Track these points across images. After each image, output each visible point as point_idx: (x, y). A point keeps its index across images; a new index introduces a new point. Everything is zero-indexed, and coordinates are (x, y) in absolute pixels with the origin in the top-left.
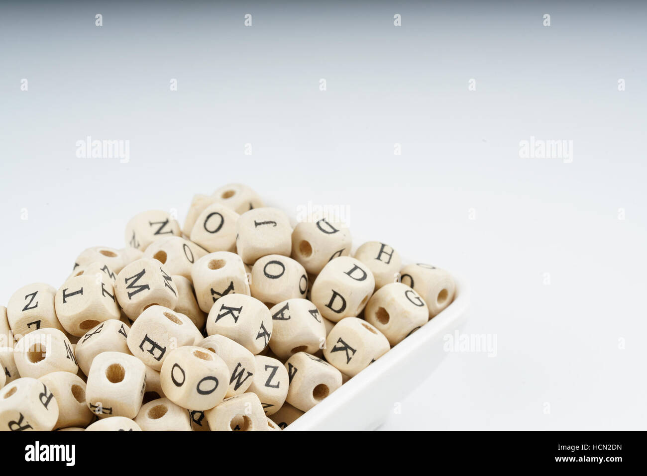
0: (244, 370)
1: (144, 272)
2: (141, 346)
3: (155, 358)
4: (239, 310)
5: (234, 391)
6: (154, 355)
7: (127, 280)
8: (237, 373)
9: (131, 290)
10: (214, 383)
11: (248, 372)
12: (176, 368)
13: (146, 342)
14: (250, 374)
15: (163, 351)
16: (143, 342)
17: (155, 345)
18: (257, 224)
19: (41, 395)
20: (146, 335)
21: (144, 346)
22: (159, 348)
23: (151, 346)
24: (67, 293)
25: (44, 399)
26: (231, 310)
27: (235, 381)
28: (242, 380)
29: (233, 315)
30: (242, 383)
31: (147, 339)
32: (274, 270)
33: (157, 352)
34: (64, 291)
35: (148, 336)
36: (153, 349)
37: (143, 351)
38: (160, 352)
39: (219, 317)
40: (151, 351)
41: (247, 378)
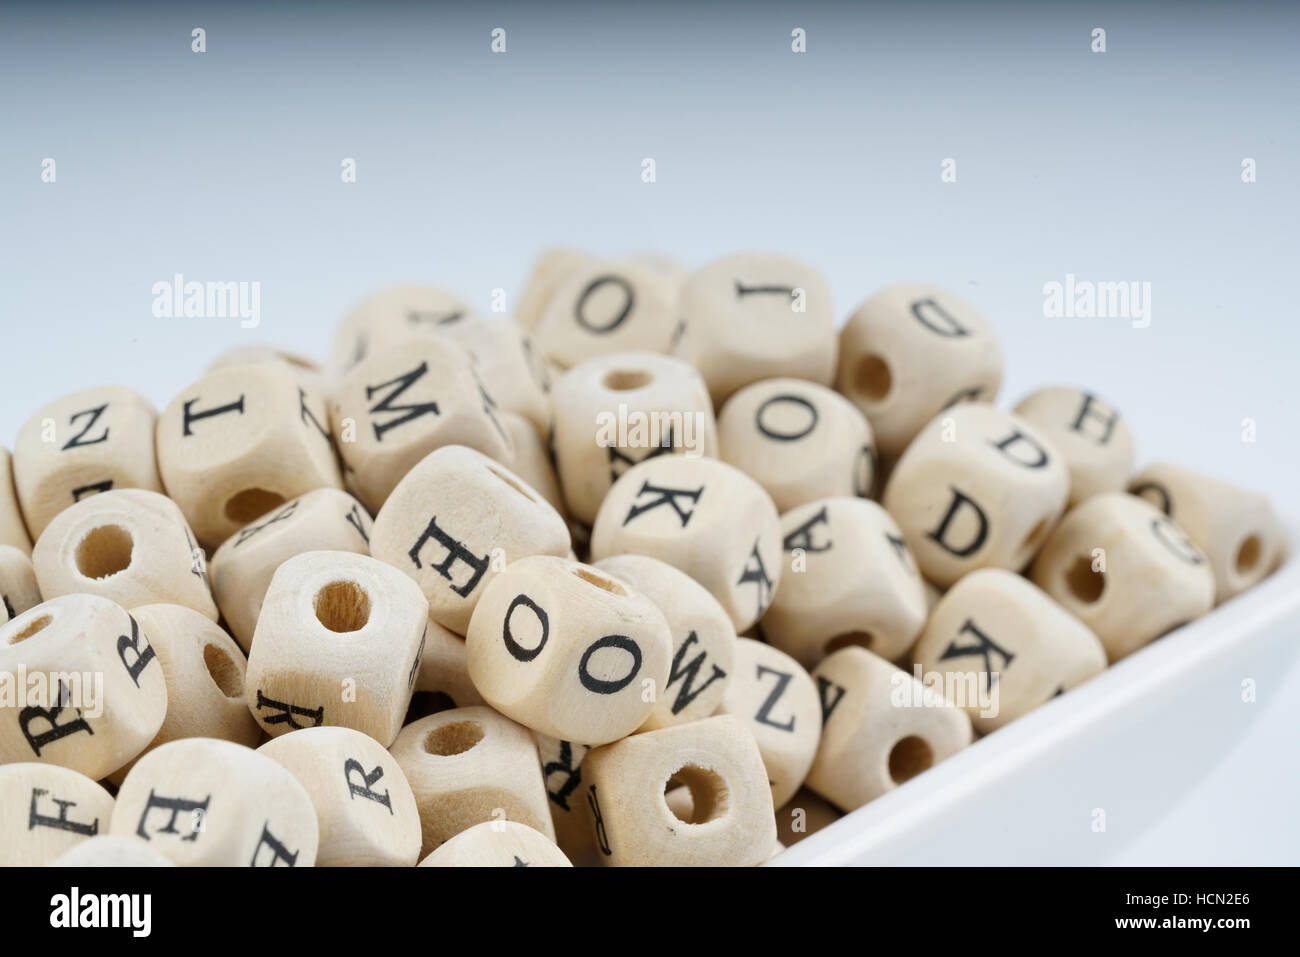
0: (703, 656)
1: (422, 370)
2: (414, 553)
3: (454, 587)
4: (696, 495)
5: (672, 715)
6: (450, 578)
7: (370, 391)
8: (684, 663)
9: (384, 418)
10: (628, 659)
11: (715, 668)
12: (521, 609)
13: (432, 542)
14: (719, 674)
15: (481, 566)
16: (422, 540)
17: (457, 551)
18: (743, 291)
19: (124, 643)
20: (433, 520)
21: (423, 555)
22: (469, 558)
23: (445, 552)
24: (195, 410)
25: (132, 656)
26: (669, 496)
27: (678, 685)
28: (694, 687)
29: (677, 508)
30: (694, 695)
31: (433, 531)
32: (786, 418)
33: (462, 572)
34: (187, 406)
35: (438, 523)
36: (449, 561)
37: (419, 566)
38: (471, 572)
39: (635, 512)
40: (443, 569)
41: (710, 681)
